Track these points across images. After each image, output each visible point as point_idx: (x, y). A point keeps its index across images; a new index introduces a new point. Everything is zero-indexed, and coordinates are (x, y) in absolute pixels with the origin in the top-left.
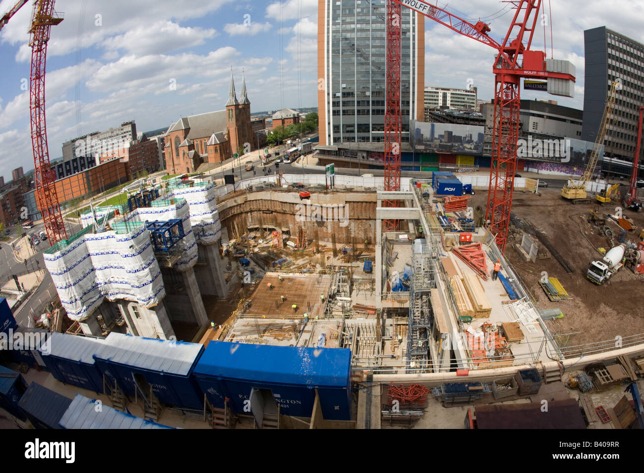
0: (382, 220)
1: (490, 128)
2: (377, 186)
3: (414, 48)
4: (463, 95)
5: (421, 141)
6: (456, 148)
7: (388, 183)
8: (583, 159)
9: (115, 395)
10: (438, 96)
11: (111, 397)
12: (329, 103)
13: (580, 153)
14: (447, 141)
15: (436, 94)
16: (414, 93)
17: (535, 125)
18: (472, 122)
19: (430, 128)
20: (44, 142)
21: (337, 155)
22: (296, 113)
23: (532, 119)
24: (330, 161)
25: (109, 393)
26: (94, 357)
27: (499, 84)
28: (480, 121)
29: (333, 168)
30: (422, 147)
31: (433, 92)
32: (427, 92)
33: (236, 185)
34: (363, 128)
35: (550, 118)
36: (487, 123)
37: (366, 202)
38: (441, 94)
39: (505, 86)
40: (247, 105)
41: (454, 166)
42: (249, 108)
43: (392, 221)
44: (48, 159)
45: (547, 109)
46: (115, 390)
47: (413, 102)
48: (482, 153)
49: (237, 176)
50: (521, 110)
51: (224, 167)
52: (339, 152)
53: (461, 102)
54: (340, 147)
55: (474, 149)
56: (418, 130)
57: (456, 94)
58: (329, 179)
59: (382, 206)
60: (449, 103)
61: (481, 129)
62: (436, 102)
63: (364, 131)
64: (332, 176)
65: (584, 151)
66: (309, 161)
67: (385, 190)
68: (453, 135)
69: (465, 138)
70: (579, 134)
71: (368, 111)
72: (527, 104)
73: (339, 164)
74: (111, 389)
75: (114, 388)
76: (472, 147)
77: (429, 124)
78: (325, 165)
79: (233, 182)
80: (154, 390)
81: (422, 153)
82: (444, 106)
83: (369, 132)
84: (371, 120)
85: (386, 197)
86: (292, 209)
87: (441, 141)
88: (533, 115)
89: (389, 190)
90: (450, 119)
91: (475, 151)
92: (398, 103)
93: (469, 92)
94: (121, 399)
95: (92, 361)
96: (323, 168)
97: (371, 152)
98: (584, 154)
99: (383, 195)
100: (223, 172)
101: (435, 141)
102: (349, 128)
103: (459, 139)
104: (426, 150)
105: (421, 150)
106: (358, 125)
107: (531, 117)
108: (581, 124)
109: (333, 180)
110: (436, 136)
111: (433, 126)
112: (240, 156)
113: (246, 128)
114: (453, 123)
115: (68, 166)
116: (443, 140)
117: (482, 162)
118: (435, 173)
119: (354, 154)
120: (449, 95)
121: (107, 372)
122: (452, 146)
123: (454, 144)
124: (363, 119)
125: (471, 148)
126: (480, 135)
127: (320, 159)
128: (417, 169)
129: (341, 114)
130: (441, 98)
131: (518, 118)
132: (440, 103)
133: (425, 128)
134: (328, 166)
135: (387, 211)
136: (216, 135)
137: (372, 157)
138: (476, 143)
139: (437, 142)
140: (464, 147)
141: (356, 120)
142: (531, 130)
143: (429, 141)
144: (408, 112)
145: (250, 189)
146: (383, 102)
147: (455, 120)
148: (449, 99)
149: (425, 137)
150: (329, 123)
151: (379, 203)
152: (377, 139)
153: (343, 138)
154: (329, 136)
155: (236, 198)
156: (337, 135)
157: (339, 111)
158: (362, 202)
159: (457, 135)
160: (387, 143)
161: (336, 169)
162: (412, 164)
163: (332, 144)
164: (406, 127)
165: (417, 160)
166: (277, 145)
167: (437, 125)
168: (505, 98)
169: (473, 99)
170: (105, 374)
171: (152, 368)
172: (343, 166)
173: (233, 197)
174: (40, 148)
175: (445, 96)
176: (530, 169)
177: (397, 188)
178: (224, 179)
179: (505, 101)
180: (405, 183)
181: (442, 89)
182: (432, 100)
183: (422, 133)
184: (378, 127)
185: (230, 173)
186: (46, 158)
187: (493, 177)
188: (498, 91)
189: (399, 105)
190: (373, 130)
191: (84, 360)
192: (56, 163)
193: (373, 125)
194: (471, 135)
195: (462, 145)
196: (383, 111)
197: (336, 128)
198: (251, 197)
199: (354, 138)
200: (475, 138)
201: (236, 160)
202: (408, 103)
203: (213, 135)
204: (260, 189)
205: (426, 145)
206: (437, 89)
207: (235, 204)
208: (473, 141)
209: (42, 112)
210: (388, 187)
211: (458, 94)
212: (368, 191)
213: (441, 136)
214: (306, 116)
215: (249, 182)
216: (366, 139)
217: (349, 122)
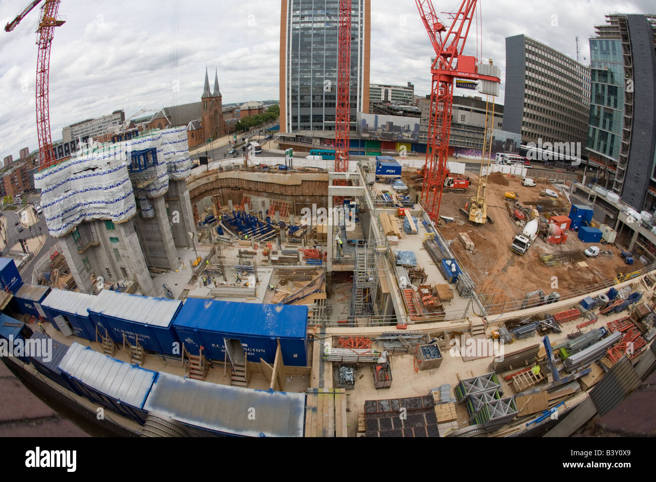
0: (333, 196)
1: (424, 120)
2: (329, 167)
3: (361, 51)
4: (403, 91)
5: (366, 130)
6: (396, 136)
7: (338, 165)
8: (504, 146)
9: (106, 343)
10: (381, 92)
11: (102, 345)
12: (288, 97)
13: (501, 141)
14: (388, 130)
15: (379, 91)
16: (360, 89)
17: (463, 117)
18: (409, 115)
19: (374, 118)
20: (47, 126)
21: (295, 141)
22: (260, 105)
23: (461, 112)
24: (289, 146)
25: (100, 341)
26: (88, 311)
27: (435, 83)
28: (417, 114)
29: (291, 152)
30: (367, 135)
31: (376, 89)
32: (372, 88)
33: (209, 165)
34: (317, 118)
35: (476, 111)
36: (422, 115)
37: (319, 181)
38: (383, 91)
39: (440, 84)
40: (218, 98)
41: (394, 151)
42: (221, 100)
43: (341, 197)
44: (51, 141)
45: (473, 104)
46: (106, 339)
47: (360, 97)
48: (418, 141)
49: (210, 158)
50: (453, 105)
51: (198, 150)
52: (297, 138)
53: (400, 97)
54: (298, 134)
55: (411, 137)
56: (364, 121)
57: (396, 90)
58: (288, 161)
59: (333, 185)
60: (390, 98)
61: (417, 120)
62: (379, 97)
63: (318, 121)
64: (290, 158)
65: (504, 140)
66: (271, 146)
67: (336, 171)
68: (394, 125)
69: (404, 127)
70: (500, 125)
71: (322, 104)
72: (457, 99)
73: (296, 148)
74: (103, 337)
75: (105, 337)
76: (410, 135)
77: (373, 116)
78: (285, 149)
79: (207, 163)
80: (139, 339)
81: (367, 140)
82: (386, 101)
83: (322, 121)
84: (324, 111)
85: (337, 177)
86: (256, 187)
87: (383, 130)
88: (461, 109)
89: (339, 171)
90: (392, 112)
91: (412, 139)
92: (348, 97)
93: (407, 88)
94: (111, 346)
95: (86, 314)
96: (283, 152)
97: (324, 139)
98: (504, 143)
99: (333, 175)
100: (199, 154)
101: (379, 130)
102: (305, 118)
103: (398, 129)
104: (370, 137)
105: (365, 137)
106: (313, 116)
107: (460, 110)
108: (502, 116)
109: (291, 161)
110: (379, 126)
111: (376, 117)
112: (213, 141)
113: (218, 117)
114: (394, 115)
115: (67, 147)
116: (385, 129)
117: (417, 148)
118: (378, 157)
119: (309, 140)
120: (390, 92)
121: (99, 324)
122: (393, 134)
123: (394, 133)
124: (318, 111)
125: (408, 137)
126: (417, 126)
127: (280, 145)
128: (363, 153)
129: (299, 106)
130: (383, 93)
131: (451, 111)
132: (383, 98)
133: (370, 119)
134: (287, 150)
135: (338, 189)
136: (192, 123)
137: (325, 143)
138: (413, 132)
139: (380, 131)
140: (403, 136)
141: (311, 111)
142: (459, 122)
143: (373, 130)
144: (356, 105)
145: (221, 169)
146: (335, 96)
147: (394, 113)
148: (390, 94)
149: (369, 126)
150: (288, 114)
151: (331, 182)
152: (329, 128)
153: (300, 127)
154: (289, 125)
155: (209, 177)
156: (295, 124)
157: (297, 104)
158: (316, 181)
159: (397, 125)
160: (338, 132)
161: (294, 153)
162: (359, 149)
163: (291, 131)
164: (353, 118)
165: (363, 146)
166: (244, 131)
167: (379, 116)
168: (440, 94)
169: (411, 95)
170: (98, 326)
171: (137, 321)
172: (300, 151)
173: (206, 176)
174: (44, 132)
175: (386, 92)
176: (459, 155)
177: (345, 170)
178: (199, 161)
179: (440, 97)
180: (353, 165)
181: (385, 86)
182: (376, 95)
183: (367, 123)
184: (330, 118)
185: (204, 156)
186: (48, 140)
187: (428, 161)
188: (434, 88)
189: (348, 99)
190: (325, 120)
191: (79, 313)
192: (56, 144)
193: (326, 116)
194: (409, 125)
195: (401, 133)
196: (334, 104)
197: (295, 119)
198: (222, 176)
199: (309, 127)
200: (412, 128)
201: (209, 144)
202: (356, 97)
203: (190, 123)
204: (229, 169)
205: (370, 133)
206: (381, 86)
207: (208, 182)
208: (410, 131)
209: (46, 100)
210: (337, 169)
211: (398, 91)
212: (321, 171)
213: (383, 126)
214: (269, 108)
215: (219, 163)
216: (320, 128)
217: (306, 114)
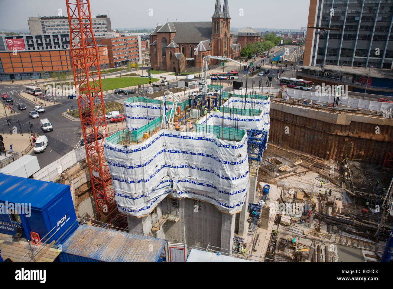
21: (319, 75)
34: (347, 52)
63: (347, 56)
71: (355, 36)
83: (352, 56)
102: (334, 52)
106: (343, 49)
119: (338, 76)
124: (349, 44)
129: (328, 37)
141: (342, 44)
146: (372, 28)
150: (315, 46)
152: (359, 64)
153: (326, 61)
154: (313, 57)
157: (326, 35)
163: (315, 65)
184: (362, 53)
190: (356, 55)
193: (357, 50)
196: (370, 37)
197: (321, 52)
199: (337, 61)
216: (348, 63)
217: (335, 46)
